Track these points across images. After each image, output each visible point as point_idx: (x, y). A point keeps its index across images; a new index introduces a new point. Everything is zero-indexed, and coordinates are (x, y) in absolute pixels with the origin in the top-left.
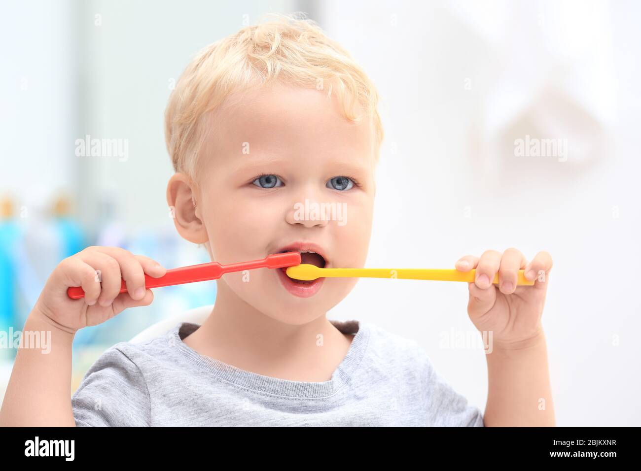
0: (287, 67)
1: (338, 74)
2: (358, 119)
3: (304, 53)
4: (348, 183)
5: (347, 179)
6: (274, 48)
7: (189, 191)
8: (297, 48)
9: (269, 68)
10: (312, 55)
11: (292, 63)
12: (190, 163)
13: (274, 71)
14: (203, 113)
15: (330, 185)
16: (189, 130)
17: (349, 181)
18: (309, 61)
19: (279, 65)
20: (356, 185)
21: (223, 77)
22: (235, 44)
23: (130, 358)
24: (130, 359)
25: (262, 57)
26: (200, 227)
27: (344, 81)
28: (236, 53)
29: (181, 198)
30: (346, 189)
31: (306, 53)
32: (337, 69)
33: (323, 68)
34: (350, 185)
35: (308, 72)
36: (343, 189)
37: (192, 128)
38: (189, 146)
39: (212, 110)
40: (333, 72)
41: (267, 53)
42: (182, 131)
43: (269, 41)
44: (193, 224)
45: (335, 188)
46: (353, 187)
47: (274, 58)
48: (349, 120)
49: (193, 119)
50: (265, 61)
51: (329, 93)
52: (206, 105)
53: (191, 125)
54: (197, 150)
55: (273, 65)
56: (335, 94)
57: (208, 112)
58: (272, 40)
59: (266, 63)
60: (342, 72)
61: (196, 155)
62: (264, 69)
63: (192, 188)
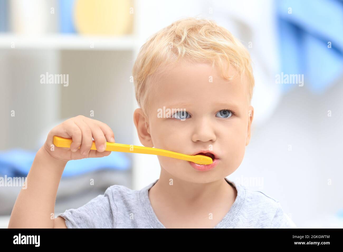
0: (189, 51)
1: (218, 54)
2: (231, 78)
4: (229, 113)
5: (229, 111)
6: (183, 39)
8: (196, 39)
9: (180, 52)
11: (192, 48)
12: (143, 103)
13: (182, 53)
14: (148, 76)
16: (142, 84)
18: (201, 46)
19: (185, 50)
21: (157, 56)
22: (166, 34)
25: (177, 45)
26: (150, 138)
27: (222, 57)
28: (165, 40)
29: (141, 123)
30: (227, 117)
31: (201, 41)
32: (218, 51)
34: (230, 115)
35: (201, 54)
38: (142, 94)
39: (151, 75)
40: (215, 53)
41: (180, 41)
42: (138, 86)
43: (181, 34)
44: (147, 138)
46: (232, 116)
47: (182, 46)
48: (225, 79)
49: (143, 79)
50: (178, 48)
51: (213, 65)
52: (149, 72)
53: (143, 82)
54: (145, 96)
55: (182, 50)
56: (217, 65)
57: (150, 75)
58: (183, 34)
59: (178, 49)
60: (222, 52)
61: (145, 99)
62: (177, 52)
63: (145, 118)
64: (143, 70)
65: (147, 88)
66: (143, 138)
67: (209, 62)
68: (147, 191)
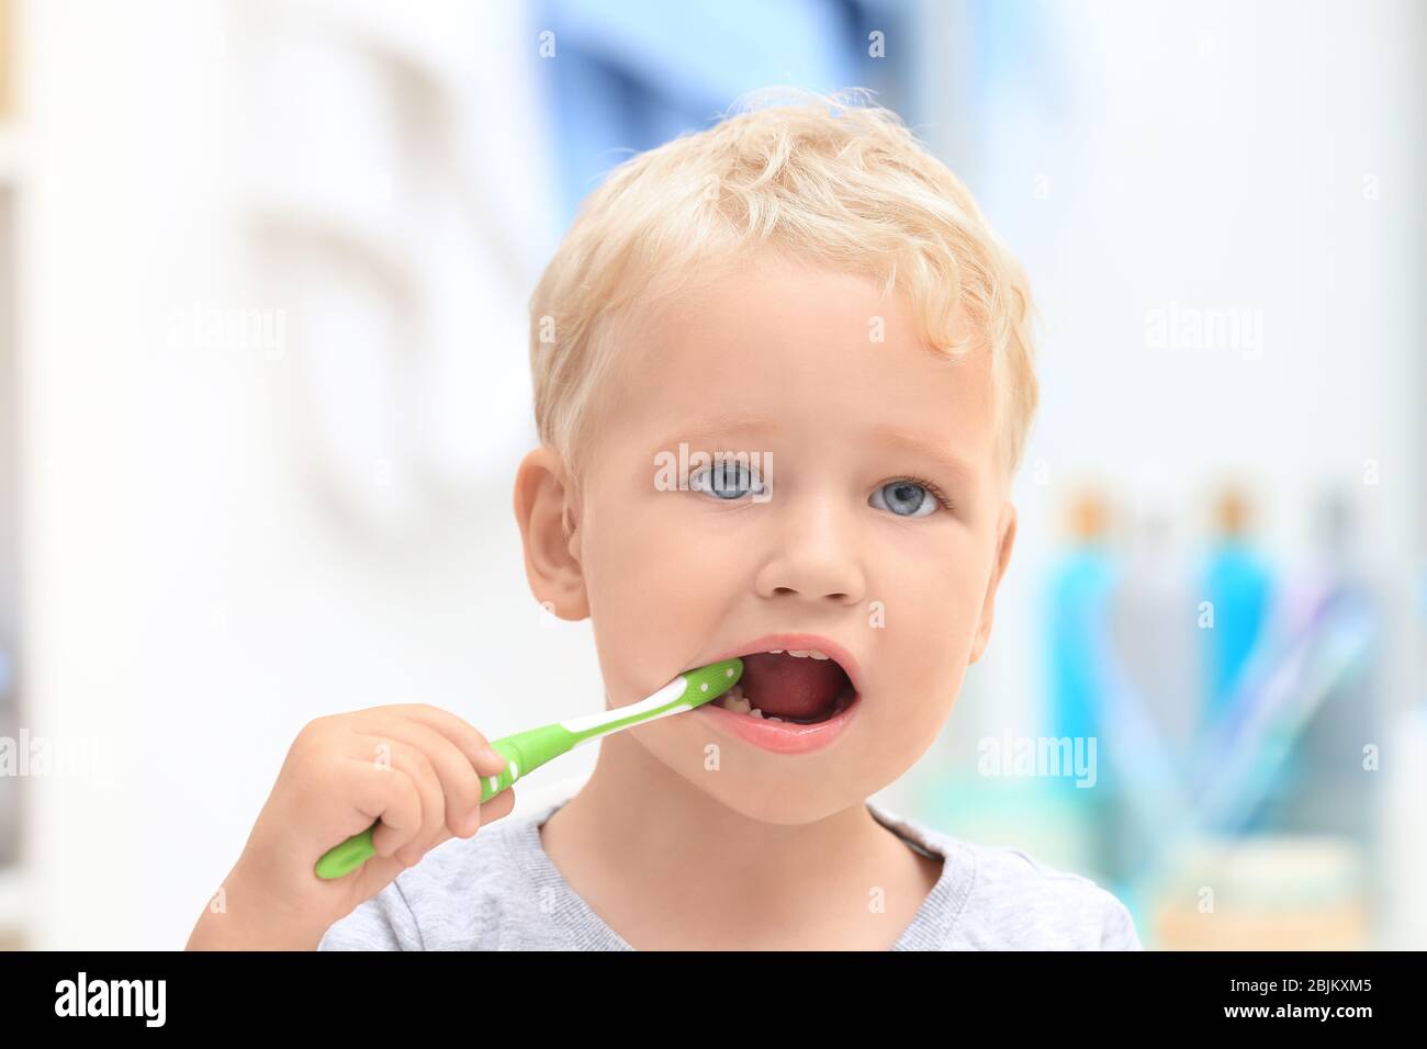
0: (797, 215)
1: (917, 242)
2: (960, 349)
3: (839, 185)
4: (923, 499)
5: (922, 488)
6: (771, 170)
7: (560, 491)
8: (827, 173)
9: (754, 215)
10: (861, 193)
11: (809, 208)
12: (565, 427)
13: (763, 222)
14: (603, 311)
15: (880, 500)
16: (571, 347)
17: (927, 493)
18: (848, 205)
19: (776, 210)
20: (944, 505)
21: (652, 229)
23: (407, 897)
24: (405, 901)
25: (743, 189)
26: (577, 579)
27: (929, 257)
28: (692, 176)
29: (541, 506)
30: (918, 513)
31: (847, 186)
32: (914, 229)
33: (883, 224)
35: (843, 232)
36: (912, 512)
37: (577, 344)
38: (567, 388)
39: (620, 306)
40: (905, 236)
41: (756, 177)
42: (556, 352)
43: (766, 151)
44: (564, 575)
45: (893, 511)
46: (938, 509)
47: (767, 192)
48: (935, 349)
49: (580, 326)
50: (748, 198)
51: (890, 285)
52: (608, 294)
53: (575, 339)
54: (582, 398)
55: (763, 208)
56: (903, 287)
57: (614, 309)
58: (772, 149)
59: (747, 203)
60: (928, 236)
61: (577, 410)
62: (741, 216)
63: (566, 487)
64: (584, 286)
65: (594, 365)
66: (545, 576)
67: (872, 269)
68: (536, 829)
